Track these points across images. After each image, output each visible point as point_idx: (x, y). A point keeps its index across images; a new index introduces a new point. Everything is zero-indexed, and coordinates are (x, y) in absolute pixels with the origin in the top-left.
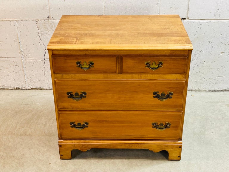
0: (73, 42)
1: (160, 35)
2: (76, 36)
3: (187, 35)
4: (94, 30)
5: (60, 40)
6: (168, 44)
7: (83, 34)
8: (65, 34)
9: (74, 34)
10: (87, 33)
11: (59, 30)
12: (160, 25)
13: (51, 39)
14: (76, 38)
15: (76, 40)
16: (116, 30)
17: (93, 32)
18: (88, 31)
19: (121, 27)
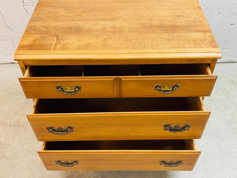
0: (52, 44)
1: (172, 29)
2: (57, 33)
3: (209, 29)
4: (82, 20)
5: (34, 41)
6: (185, 48)
7: (67, 28)
8: (42, 29)
9: (55, 28)
10: (72, 27)
11: (35, 21)
12: (170, 8)
13: (22, 40)
14: (57, 36)
15: (55, 42)
16: (112, 20)
17: (81, 24)
18: (74, 22)
19: (118, 13)
